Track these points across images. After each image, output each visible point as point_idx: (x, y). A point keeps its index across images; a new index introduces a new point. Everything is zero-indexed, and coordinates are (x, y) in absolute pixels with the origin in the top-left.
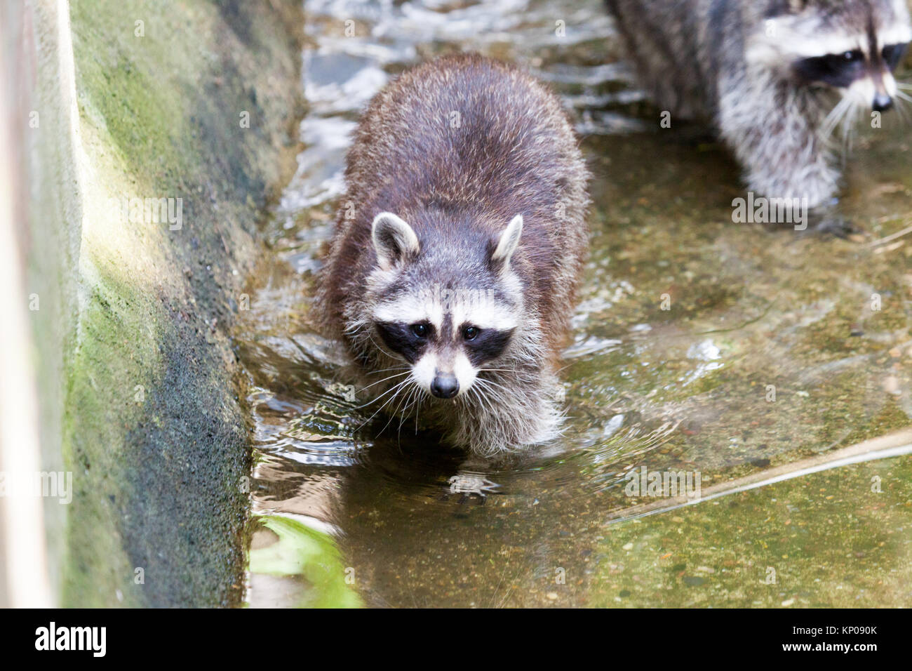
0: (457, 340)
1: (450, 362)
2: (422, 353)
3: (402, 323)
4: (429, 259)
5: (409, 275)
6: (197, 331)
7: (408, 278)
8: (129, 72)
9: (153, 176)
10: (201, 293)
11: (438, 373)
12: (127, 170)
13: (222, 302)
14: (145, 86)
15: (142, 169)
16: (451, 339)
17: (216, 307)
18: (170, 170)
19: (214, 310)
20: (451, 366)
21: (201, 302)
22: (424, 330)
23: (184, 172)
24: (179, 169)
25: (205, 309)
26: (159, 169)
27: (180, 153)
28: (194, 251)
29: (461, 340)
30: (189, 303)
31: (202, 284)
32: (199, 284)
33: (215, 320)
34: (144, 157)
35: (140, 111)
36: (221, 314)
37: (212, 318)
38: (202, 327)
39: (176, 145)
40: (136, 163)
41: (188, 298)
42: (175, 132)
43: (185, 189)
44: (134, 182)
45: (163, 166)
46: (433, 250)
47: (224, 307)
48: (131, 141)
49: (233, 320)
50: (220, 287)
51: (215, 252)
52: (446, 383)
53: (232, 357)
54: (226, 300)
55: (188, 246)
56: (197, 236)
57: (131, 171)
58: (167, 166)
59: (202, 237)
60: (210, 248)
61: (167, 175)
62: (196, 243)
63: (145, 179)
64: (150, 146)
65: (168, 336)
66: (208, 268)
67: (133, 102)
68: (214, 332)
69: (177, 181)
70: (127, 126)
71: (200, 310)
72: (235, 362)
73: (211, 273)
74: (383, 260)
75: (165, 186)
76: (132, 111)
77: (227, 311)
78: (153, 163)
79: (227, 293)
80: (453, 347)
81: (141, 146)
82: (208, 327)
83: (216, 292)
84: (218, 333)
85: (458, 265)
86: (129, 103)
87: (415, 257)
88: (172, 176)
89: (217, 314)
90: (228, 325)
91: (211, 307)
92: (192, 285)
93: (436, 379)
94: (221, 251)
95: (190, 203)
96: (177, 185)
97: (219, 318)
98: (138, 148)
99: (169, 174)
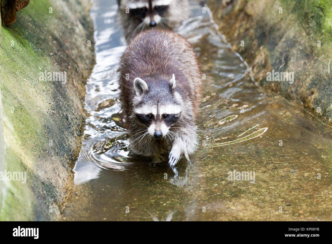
0: (161, 119)
1: (160, 126)
2: (150, 124)
3: (144, 114)
4: (151, 93)
5: (146, 98)
6: (46, 203)
7: (145, 99)
8: (22, 109)
9: (30, 147)
10: (48, 189)
11: (156, 130)
12: (21, 144)
13: (55, 193)
14: (28, 114)
15: (26, 144)
16: (159, 119)
17: (53, 195)
18: (37, 145)
19: (53, 196)
20: (160, 128)
21: (48, 193)
22: (151, 117)
23: (42, 145)
24: (40, 144)
25: (49, 195)
26: (32, 144)
27: (40, 139)
28: (45, 174)
29: (163, 119)
30: (43, 193)
31: (48, 186)
32: (47, 186)
33: (53, 199)
34: (27, 140)
35: (26, 123)
36: (55, 197)
37: (52, 199)
38: (48, 202)
39: (39, 135)
40: (24, 142)
41: (43, 191)
42: (38, 131)
43: (42, 151)
44: (23, 149)
45: (34, 143)
46: (153, 90)
47: (56, 194)
48: (22, 134)
49: (59, 199)
50: (55, 187)
51: (53, 174)
52: (159, 133)
53: (59, 213)
54: (57, 192)
55: (43, 172)
56: (46, 168)
57: (22, 145)
58: (36, 143)
59: (48, 169)
60: (51, 173)
61: (35, 146)
62: (46, 171)
63: (27, 148)
64: (29, 136)
65: (36, 205)
66: (50, 180)
67: (23, 120)
68: (52, 204)
69: (39, 149)
70: (21, 128)
71: (47, 195)
72: (60, 214)
73: (51, 182)
74: (137, 93)
75: (35, 150)
76: (23, 123)
77: (57, 196)
78: (30, 142)
79: (57, 189)
80: (160, 121)
81: (26, 136)
82: (50, 202)
83: (53, 189)
84: (54, 204)
85: (161, 94)
86: (22, 120)
87: (147, 92)
88: (37, 147)
89: (54, 197)
90: (58, 201)
91: (51, 194)
92: (44, 186)
93: (155, 133)
94: (55, 174)
95: (44, 157)
96: (39, 150)
97: (54, 198)
98: (25, 136)
99: (36, 146)
